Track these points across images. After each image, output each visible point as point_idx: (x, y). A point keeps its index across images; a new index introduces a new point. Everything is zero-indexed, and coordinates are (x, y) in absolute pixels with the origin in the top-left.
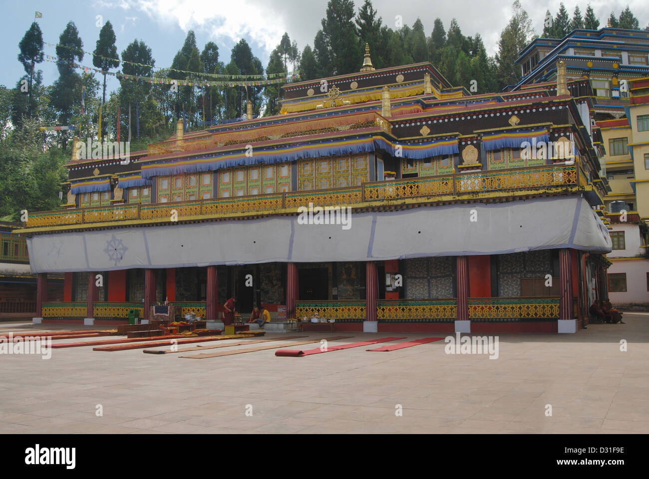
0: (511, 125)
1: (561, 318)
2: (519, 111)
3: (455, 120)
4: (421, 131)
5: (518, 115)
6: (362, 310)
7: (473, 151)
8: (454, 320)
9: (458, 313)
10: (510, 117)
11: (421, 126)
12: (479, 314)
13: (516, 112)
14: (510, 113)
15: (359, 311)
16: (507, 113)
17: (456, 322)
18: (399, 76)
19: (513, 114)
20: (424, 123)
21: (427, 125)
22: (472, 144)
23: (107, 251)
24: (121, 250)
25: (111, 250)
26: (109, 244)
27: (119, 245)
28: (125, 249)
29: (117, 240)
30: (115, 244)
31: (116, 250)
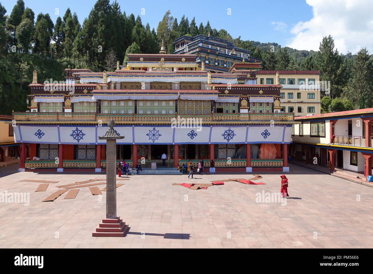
0: (260, 94)
1: (284, 166)
3: (238, 89)
4: (225, 92)
5: (263, 90)
7: (245, 102)
8: (245, 167)
9: (247, 164)
10: (260, 90)
12: (254, 165)
13: (262, 89)
14: (260, 89)
15: (207, 164)
16: (258, 89)
17: (247, 168)
18: (183, 58)
20: (226, 89)
22: (245, 99)
23: (72, 135)
24: (81, 135)
25: (75, 135)
26: (74, 132)
27: (80, 133)
28: (83, 135)
29: (79, 130)
30: (77, 132)
31: (78, 135)
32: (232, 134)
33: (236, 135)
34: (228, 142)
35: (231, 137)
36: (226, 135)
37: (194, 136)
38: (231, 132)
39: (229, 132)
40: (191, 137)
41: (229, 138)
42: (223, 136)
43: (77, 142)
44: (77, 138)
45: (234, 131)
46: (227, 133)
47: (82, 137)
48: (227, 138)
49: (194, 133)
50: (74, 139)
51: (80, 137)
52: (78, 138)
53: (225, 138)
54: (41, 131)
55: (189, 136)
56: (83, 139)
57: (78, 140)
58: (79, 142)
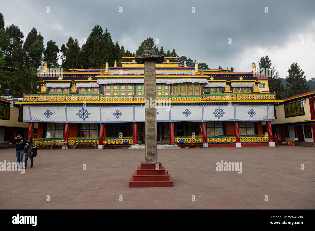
0: (240, 80)
1: (270, 142)
2: (243, 76)
3: (222, 76)
4: (211, 79)
5: (242, 77)
6: (201, 139)
7: (228, 87)
8: (235, 143)
9: (236, 140)
10: (240, 77)
11: (210, 77)
12: (243, 141)
13: (242, 76)
14: (240, 76)
15: (200, 140)
19: (241, 76)
20: (212, 76)
21: (212, 77)
22: (228, 84)
23: (78, 114)
24: (86, 114)
25: (81, 114)
26: (80, 111)
27: (85, 112)
28: (89, 114)
29: (85, 110)
30: (83, 112)
31: (84, 114)
32: (222, 112)
33: (225, 113)
34: (219, 119)
35: (221, 115)
36: (217, 113)
37: (188, 114)
38: (220, 110)
39: (219, 111)
40: (185, 115)
41: (219, 115)
42: (214, 114)
43: (83, 121)
44: (82, 117)
45: (223, 109)
46: (217, 111)
47: (88, 116)
48: (218, 116)
49: (188, 112)
50: (80, 118)
51: (86, 116)
52: (84, 117)
53: (216, 116)
54: (49, 111)
55: (184, 114)
56: (88, 118)
57: (84, 119)
58: (84, 120)
